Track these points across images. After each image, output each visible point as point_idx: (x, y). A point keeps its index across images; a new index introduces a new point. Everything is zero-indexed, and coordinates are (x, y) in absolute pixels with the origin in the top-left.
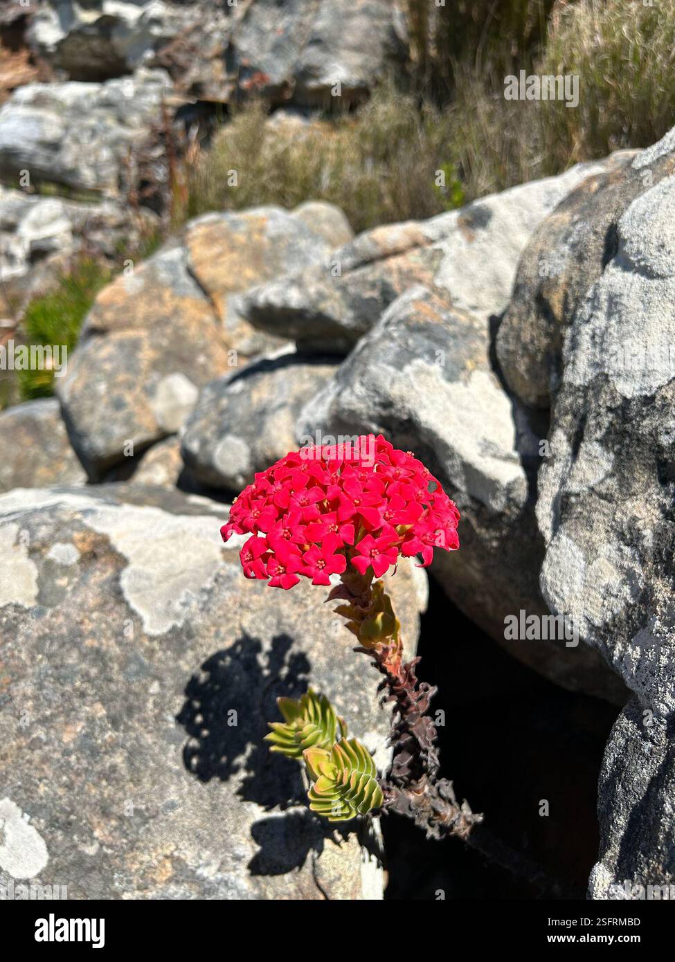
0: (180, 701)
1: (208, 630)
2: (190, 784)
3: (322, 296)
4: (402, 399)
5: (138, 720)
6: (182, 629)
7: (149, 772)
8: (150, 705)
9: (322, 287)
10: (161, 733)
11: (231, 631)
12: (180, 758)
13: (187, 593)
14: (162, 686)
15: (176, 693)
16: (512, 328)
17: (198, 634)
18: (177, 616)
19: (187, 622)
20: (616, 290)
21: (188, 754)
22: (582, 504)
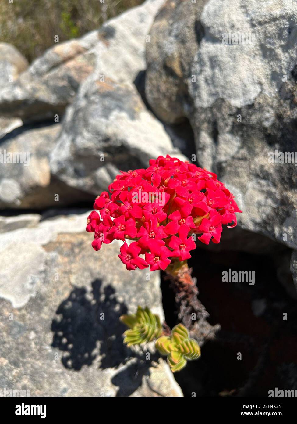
0: (50, 336)
1: (52, 292)
2: (71, 375)
3: (35, 90)
4: (115, 135)
5: (29, 357)
6: (36, 297)
7: (45, 380)
8: (33, 345)
9: (33, 84)
10: (45, 357)
11: (65, 288)
12: (61, 365)
13: (32, 277)
14: (36, 332)
15: (46, 333)
16: (153, 86)
17: (47, 296)
18: (30, 291)
19: (38, 293)
20: (213, 54)
21: (64, 361)
22: (230, 165)
